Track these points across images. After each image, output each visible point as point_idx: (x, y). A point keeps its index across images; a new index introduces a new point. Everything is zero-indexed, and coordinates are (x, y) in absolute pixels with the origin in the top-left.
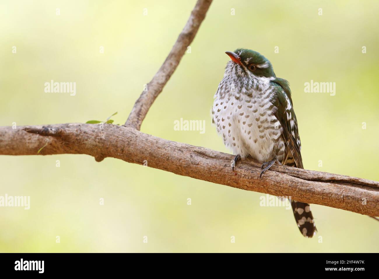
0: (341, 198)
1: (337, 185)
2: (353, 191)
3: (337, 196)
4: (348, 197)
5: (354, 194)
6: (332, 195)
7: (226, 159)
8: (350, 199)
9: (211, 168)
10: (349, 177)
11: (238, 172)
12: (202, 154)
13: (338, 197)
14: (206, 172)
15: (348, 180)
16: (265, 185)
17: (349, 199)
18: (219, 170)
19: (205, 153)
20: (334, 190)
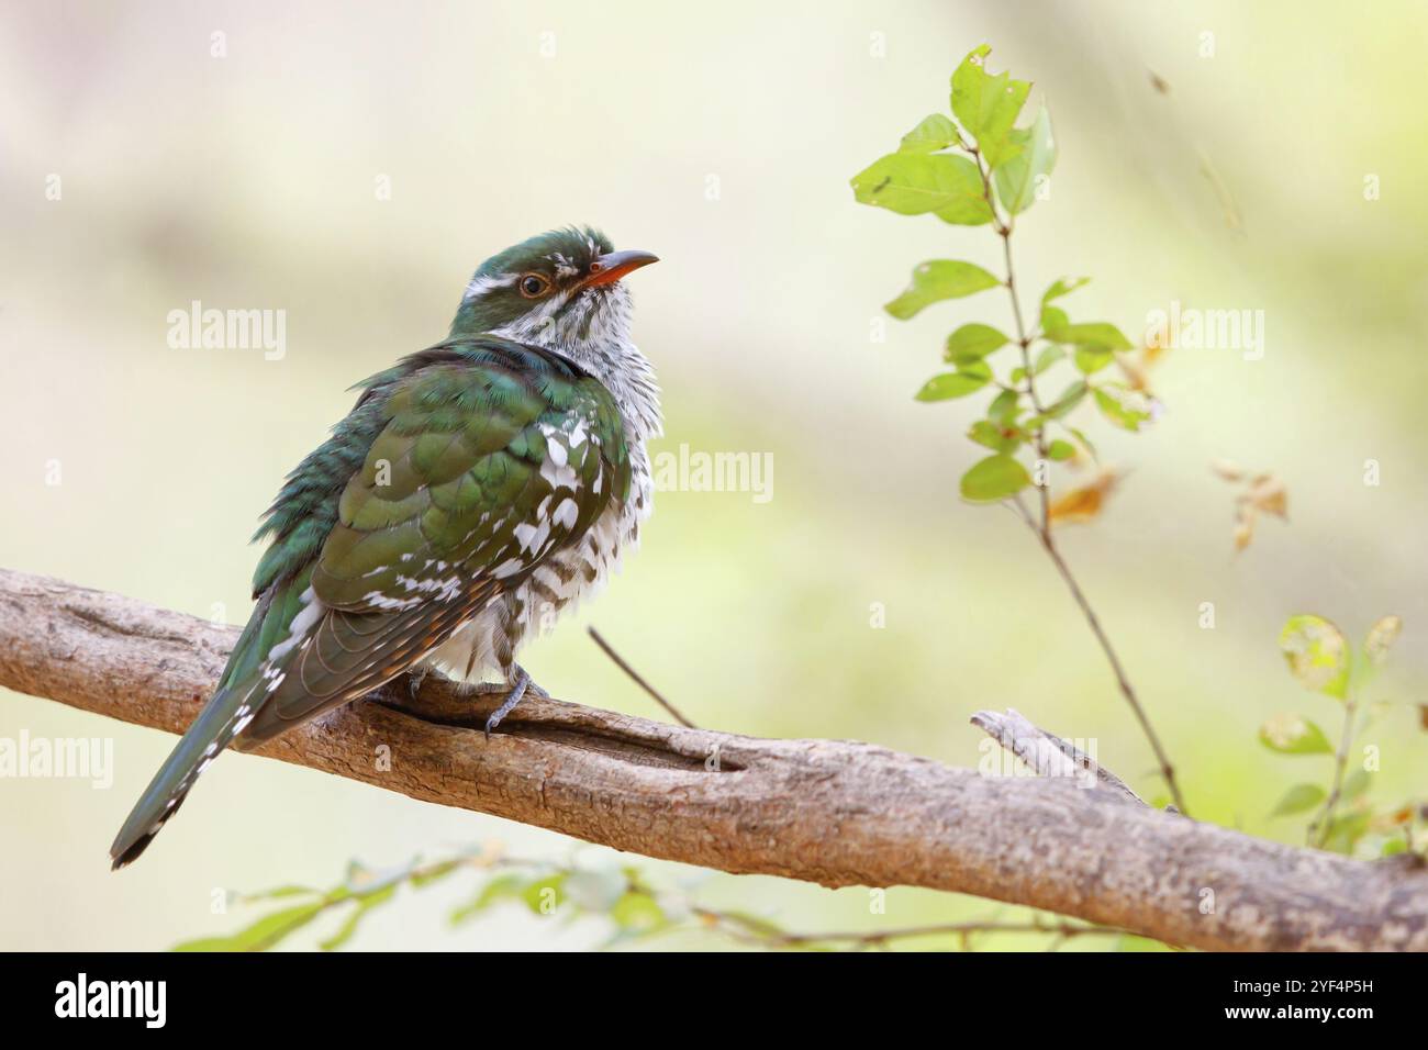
0: (537, 792)
1: (525, 740)
2: (577, 765)
3: (523, 786)
4: (560, 789)
5: (579, 778)
6: (506, 779)
7: (171, 639)
8: (567, 797)
9: (113, 673)
10: (575, 710)
11: (204, 688)
12: (92, 619)
13: (526, 788)
14: (100, 687)
15: (571, 721)
16: (292, 740)
17: (562, 796)
18: (140, 683)
19: (101, 616)
20: (515, 763)
